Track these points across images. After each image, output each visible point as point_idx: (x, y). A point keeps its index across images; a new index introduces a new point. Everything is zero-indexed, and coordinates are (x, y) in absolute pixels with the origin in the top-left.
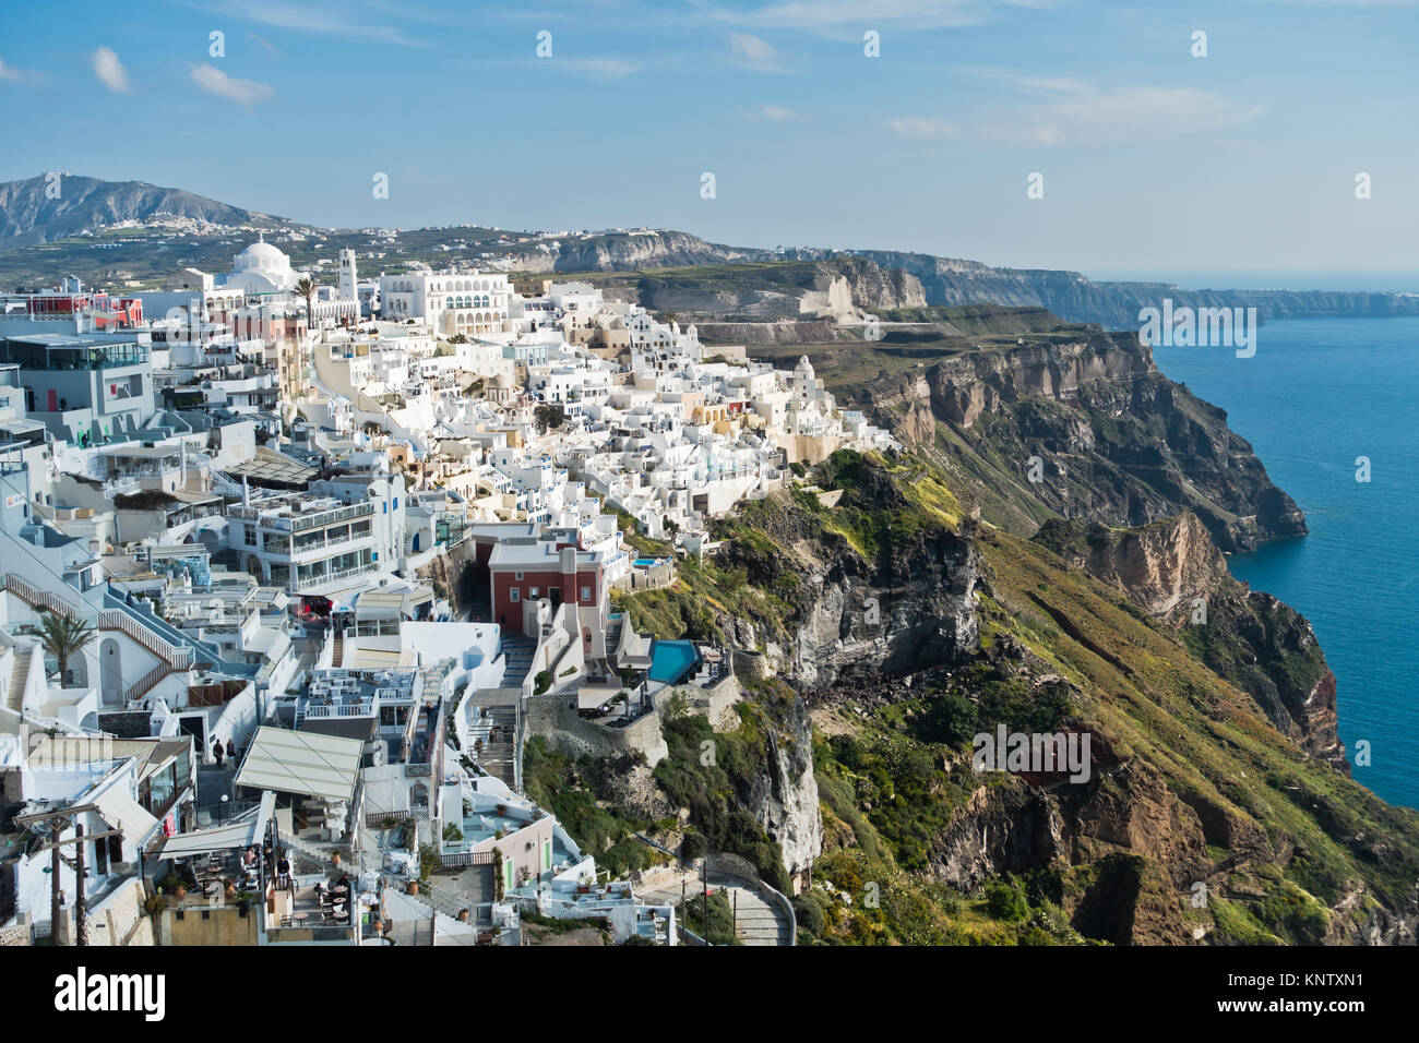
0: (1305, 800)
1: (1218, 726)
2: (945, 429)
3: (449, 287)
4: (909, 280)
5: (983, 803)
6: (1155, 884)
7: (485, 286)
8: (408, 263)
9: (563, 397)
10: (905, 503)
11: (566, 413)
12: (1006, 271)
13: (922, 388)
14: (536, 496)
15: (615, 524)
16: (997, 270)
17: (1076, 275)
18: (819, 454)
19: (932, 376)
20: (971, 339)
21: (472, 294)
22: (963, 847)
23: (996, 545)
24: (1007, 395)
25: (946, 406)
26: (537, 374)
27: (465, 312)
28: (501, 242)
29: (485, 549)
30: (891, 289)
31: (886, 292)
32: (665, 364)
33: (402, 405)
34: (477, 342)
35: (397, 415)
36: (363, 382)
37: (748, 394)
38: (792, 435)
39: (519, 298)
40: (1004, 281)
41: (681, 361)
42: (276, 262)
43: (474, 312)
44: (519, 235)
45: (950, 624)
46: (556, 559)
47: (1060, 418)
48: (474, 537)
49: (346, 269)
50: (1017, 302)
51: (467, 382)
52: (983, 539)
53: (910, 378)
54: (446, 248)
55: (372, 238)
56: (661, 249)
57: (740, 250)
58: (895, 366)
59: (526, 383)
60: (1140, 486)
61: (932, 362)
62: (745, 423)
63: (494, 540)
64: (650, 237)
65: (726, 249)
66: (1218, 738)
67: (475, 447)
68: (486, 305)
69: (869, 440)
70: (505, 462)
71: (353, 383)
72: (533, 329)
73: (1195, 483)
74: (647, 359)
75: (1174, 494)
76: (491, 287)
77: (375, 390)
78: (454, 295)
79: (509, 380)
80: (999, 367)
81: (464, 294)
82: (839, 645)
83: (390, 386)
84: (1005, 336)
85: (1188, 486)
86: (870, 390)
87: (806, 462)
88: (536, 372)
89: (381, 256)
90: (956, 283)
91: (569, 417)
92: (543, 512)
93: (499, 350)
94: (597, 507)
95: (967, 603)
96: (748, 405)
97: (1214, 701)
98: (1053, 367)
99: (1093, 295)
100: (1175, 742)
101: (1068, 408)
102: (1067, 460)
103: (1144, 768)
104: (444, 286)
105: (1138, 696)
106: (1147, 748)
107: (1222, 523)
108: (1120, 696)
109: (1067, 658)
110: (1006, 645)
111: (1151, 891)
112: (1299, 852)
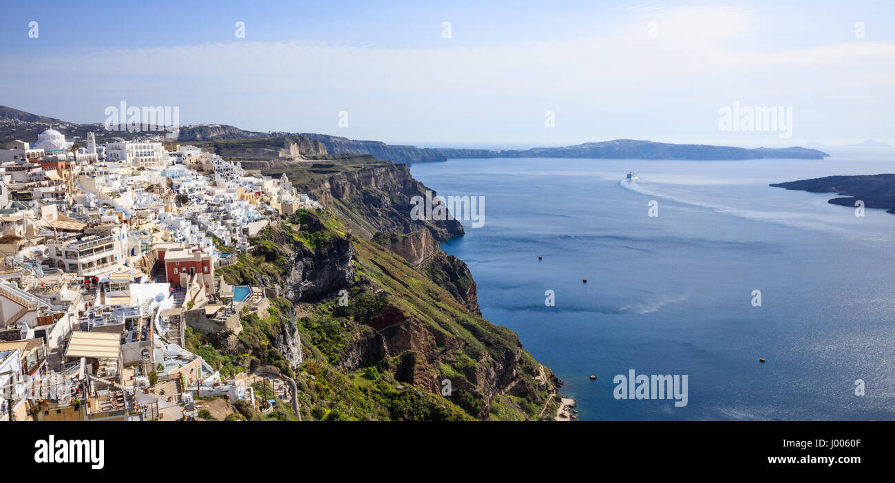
1: (439, 304)
2: (336, 201)
3: (137, 148)
4: (320, 144)
5: (359, 338)
6: (421, 361)
7: (152, 147)
8: (114, 138)
9: (187, 191)
10: (325, 228)
11: (189, 197)
12: (356, 141)
13: (327, 185)
14: (179, 231)
15: (211, 241)
16: (353, 141)
17: (382, 143)
18: (292, 211)
19: (331, 180)
20: (345, 166)
21: (147, 150)
22: (353, 355)
23: (358, 243)
24: (359, 188)
25: (336, 192)
26: (176, 182)
27: (144, 158)
29: (162, 253)
30: (314, 148)
31: (312, 149)
32: (229, 177)
33: (119, 196)
34: (150, 170)
35: (116, 200)
36: (101, 187)
37: (262, 189)
38: (280, 204)
39: (167, 152)
40: (355, 144)
41: (235, 176)
42: (58, 138)
43: (148, 158)
45: (344, 273)
46: (192, 256)
47: (378, 195)
48: (157, 249)
49: (91, 141)
50: (361, 152)
51: (146, 186)
52: (353, 240)
53: (323, 182)
55: (98, 128)
56: (222, 133)
57: (254, 133)
58: (317, 177)
59: (170, 185)
60: (407, 219)
61: (330, 175)
62: (262, 200)
64: (218, 128)
65: (248, 132)
66: (439, 308)
67: (152, 212)
68: (153, 155)
69: (310, 204)
70: (164, 218)
71: (97, 188)
72: (173, 164)
74: (221, 176)
76: (155, 148)
77: (106, 190)
78: (139, 151)
79: (164, 185)
80: (356, 177)
81: (143, 150)
82: (302, 283)
83: (113, 188)
84: (357, 165)
86: (308, 186)
87: (286, 214)
88: (175, 182)
89: (102, 135)
90: (337, 145)
91: (190, 199)
92: (182, 237)
93: (160, 173)
94: (204, 234)
95: (349, 265)
96: (263, 193)
97: (437, 295)
98: (375, 176)
99: (387, 150)
100: (425, 310)
101: (380, 192)
102: (381, 211)
103: (415, 321)
104: (134, 148)
105: (411, 295)
106: (415, 313)
107: (436, 231)
108: (405, 295)
109: (385, 283)
110: (364, 279)
111: (419, 364)
112: (467, 344)
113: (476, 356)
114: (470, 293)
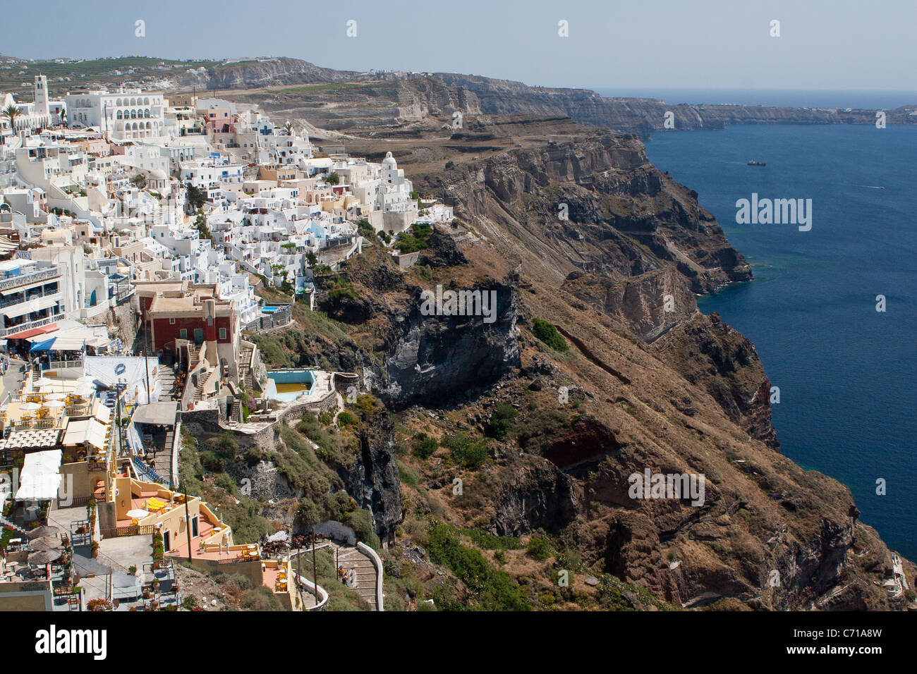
0: (749, 470)
1: (690, 420)
3: (119, 104)
4: (467, 94)
5: (523, 479)
6: (642, 533)
7: (147, 102)
8: (89, 85)
9: (207, 185)
10: (466, 262)
11: (209, 197)
12: (541, 90)
14: (188, 260)
15: (247, 280)
16: (534, 88)
17: (591, 93)
18: (403, 225)
19: (488, 166)
20: (515, 139)
21: (137, 108)
22: (508, 512)
23: (533, 292)
24: (541, 182)
25: (497, 190)
26: (187, 167)
27: (131, 122)
28: (160, 68)
29: (147, 301)
30: (455, 102)
31: (451, 104)
32: (284, 159)
33: (84, 194)
34: (141, 144)
35: (80, 201)
36: (53, 177)
37: (347, 181)
38: (381, 211)
39: (173, 111)
40: (538, 97)
41: (296, 157)
43: (138, 121)
44: (174, 62)
45: (499, 350)
46: (199, 308)
47: (580, 197)
48: (138, 292)
49: (40, 90)
50: (548, 111)
51: (133, 174)
52: (523, 287)
53: (472, 169)
54: (119, 73)
56: (283, 72)
57: (343, 73)
58: (461, 159)
59: (176, 173)
60: (637, 246)
61: (486, 156)
63: (154, 294)
64: (276, 63)
65: (332, 72)
66: (688, 427)
67: (140, 224)
68: (147, 116)
69: (439, 214)
70: (162, 235)
71: (46, 177)
72: (183, 134)
73: (675, 244)
75: (661, 253)
76: (151, 102)
77: (60, 182)
78: (123, 109)
79: (163, 173)
80: (536, 160)
81: (130, 108)
82: (418, 368)
83: (74, 179)
84: (539, 137)
85: (671, 246)
86: (442, 178)
87: (391, 232)
88: (185, 167)
90: (504, 98)
91: (211, 200)
92: (193, 272)
93: (157, 150)
94: (233, 267)
95: (511, 335)
96: (347, 189)
97: (686, 401)
98: (573, 159)
99: (603, 107)
100: (660, 434)
101: (585, 191)
102: (585, 229)
103: (637, 451)
104: (114, 103)
105: (633, 399)
106: (640, 437)
107: (696, 273)
108: (620, 399)
109: (583, 373)
110: (539, 364)
111: (640, 538)
112: (742, 505)
113: (761, 528)
114: (757, 402)
